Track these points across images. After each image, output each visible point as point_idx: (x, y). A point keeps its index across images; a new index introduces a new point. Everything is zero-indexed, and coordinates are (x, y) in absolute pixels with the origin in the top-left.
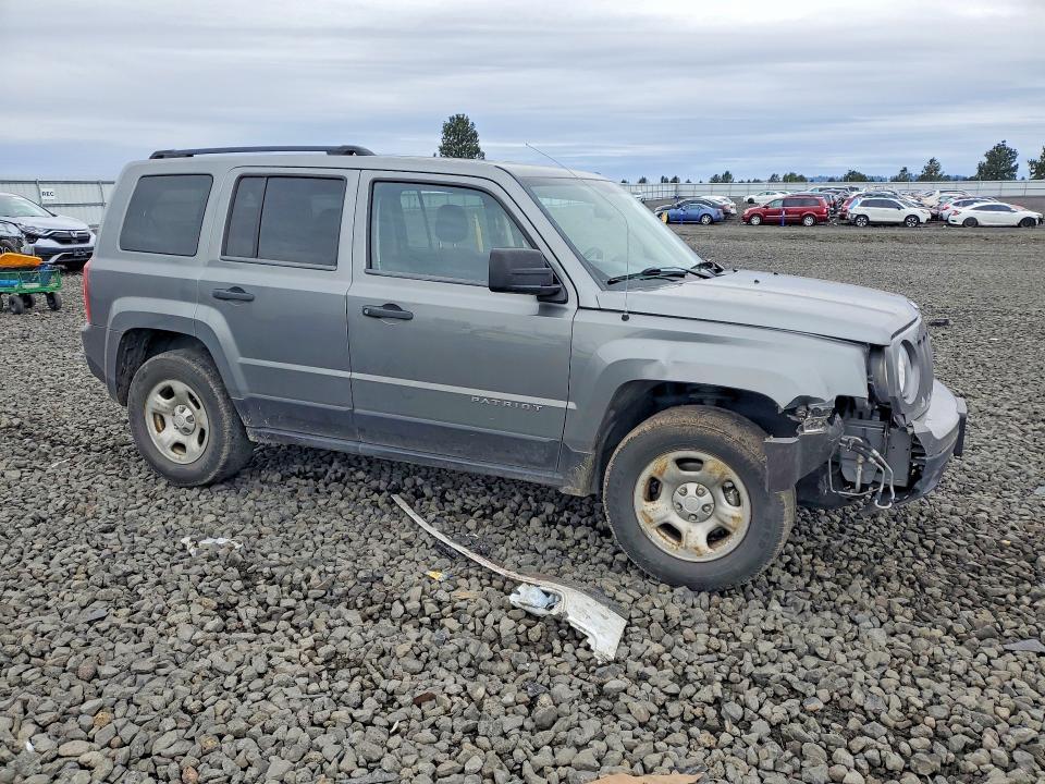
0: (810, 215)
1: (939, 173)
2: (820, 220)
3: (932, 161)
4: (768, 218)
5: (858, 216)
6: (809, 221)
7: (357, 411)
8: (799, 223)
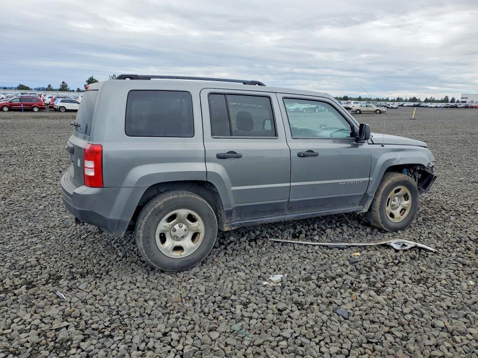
0: (35, 106)
1: (68, 88)
2: (41, 109)
3: (63, 82)
4: (12, 108)
5: (61, 107)
6: (36, 109)
7: (291, 200)
8: (31, 110)
